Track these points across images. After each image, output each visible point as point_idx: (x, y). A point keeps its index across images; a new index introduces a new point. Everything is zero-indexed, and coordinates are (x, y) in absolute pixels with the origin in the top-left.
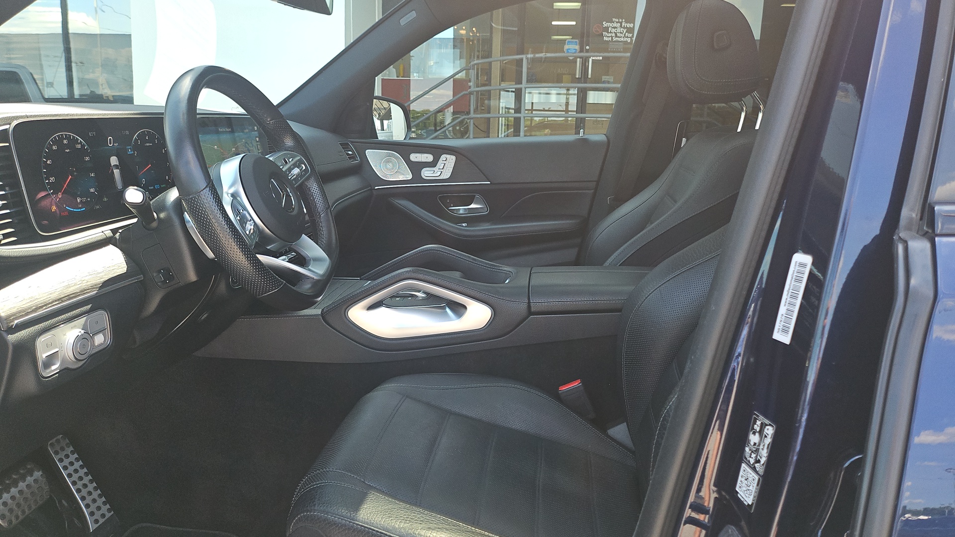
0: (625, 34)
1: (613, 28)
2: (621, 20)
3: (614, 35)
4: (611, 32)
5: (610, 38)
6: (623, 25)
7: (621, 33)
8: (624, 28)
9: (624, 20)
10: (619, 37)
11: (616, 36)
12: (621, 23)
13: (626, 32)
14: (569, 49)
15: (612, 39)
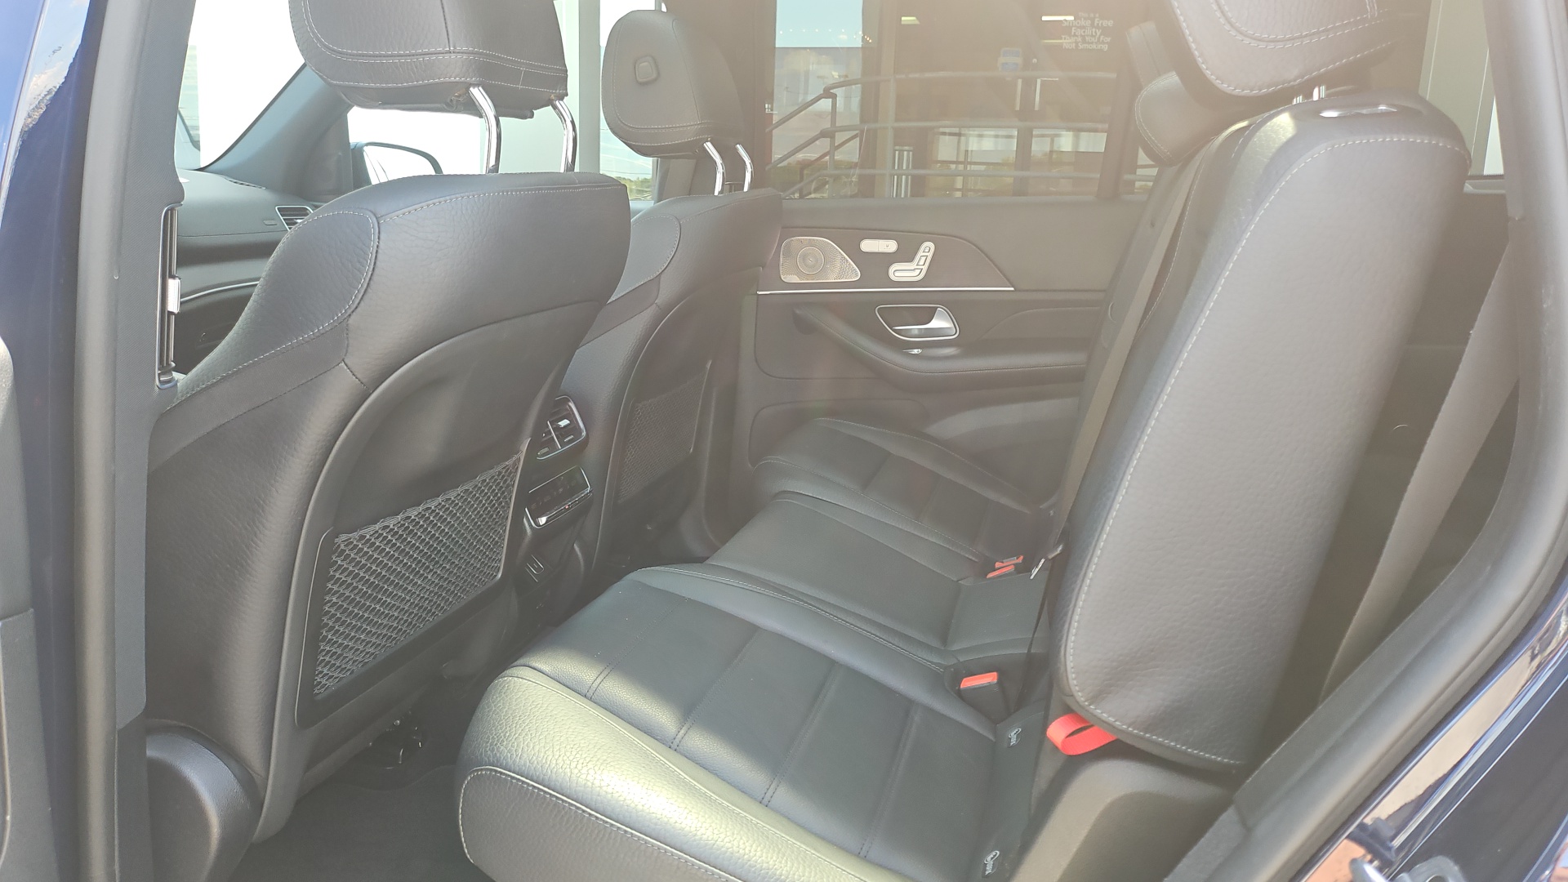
0: (1099, 38)
1: (1078, 27)
2: (1092, 15)
3: (1080, 39)
4: (1075, 35)
5: (1074, 44)
6: (1096, 22)
7: (1092, 36)
8: (1098, 27)
9: (1097, 15)
10: (1089, 43)
11: (1084, 41)
12: (1093, 20)
13: (1101, 35)
14: (1007, 64)
15: (1077, 46)
